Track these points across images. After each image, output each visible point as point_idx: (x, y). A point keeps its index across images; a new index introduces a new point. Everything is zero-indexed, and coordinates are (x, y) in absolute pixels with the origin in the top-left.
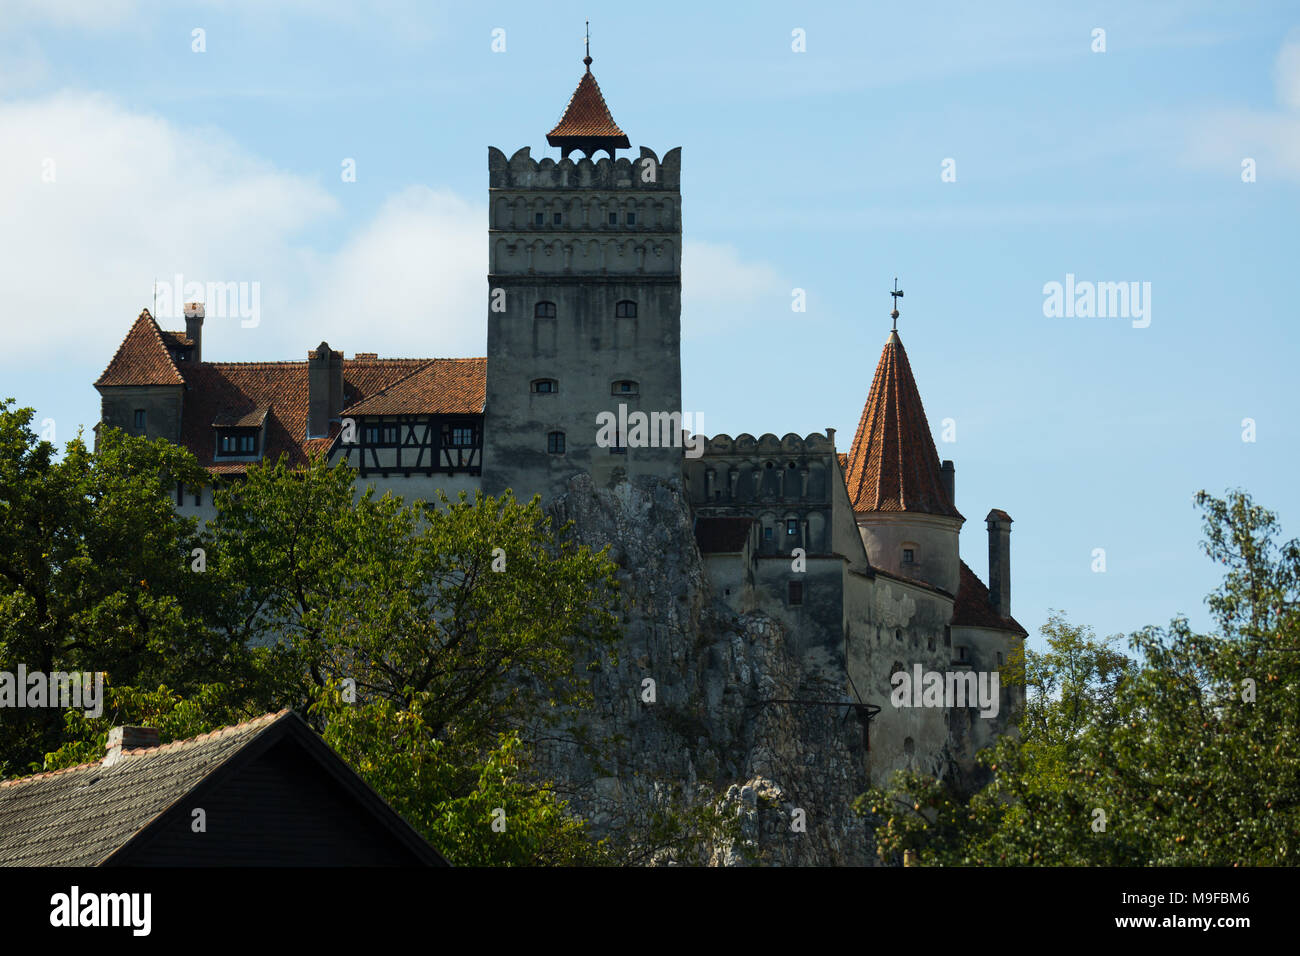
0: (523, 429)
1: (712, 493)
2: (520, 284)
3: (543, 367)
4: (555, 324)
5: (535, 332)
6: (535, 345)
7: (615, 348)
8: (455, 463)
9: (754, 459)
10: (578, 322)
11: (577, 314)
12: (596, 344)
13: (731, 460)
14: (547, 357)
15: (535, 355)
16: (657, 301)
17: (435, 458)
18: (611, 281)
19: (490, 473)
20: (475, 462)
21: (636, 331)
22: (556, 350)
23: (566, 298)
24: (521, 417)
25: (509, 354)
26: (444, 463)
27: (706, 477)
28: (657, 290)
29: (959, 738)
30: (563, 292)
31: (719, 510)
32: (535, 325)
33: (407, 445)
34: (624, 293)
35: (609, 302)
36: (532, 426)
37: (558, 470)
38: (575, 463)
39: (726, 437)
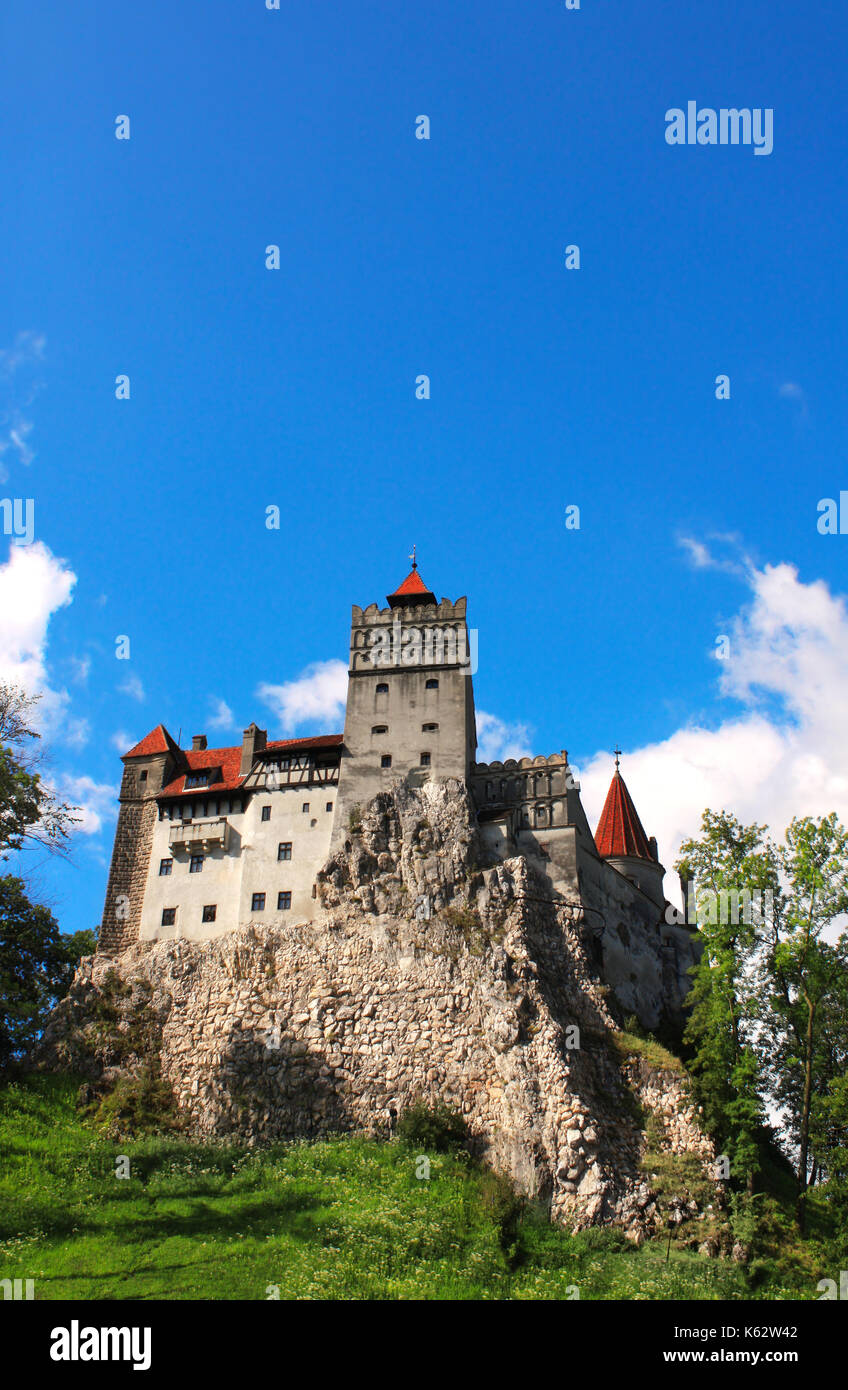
0: (366, 755)
1: (490, 795)
2: (368, 675)
3: (380, 721)
4: (388, 695)
5: (376, 701)
6: (375, 708)
7: (425, 705)
8: (323, 778)
9: (516, 773)
10: (402, 693)
11: (402, 689)
12: (413, 704)
13: (501, 775)
14: (383, 713)
15: (376, 712)
16: (451, 678)
17: (311, 775)
18: (421, 669)
19: (344, 781)
20: (335, 777)
21: (438, 696)
22: (387, 709)
23: (395, 680)
24: (366, 748)
25: (359, 713)
26: (316, 778)
27: (487, 787)
28: (451, 672)
29: (669, 990)
30: (394, 677)
31: (496, 805)
32: (376, 696)
33: (294, 770)
34: (431, 676)
35: (421, 681)
36: (372, 752)
37: (387, 776)
38: (398, 772)
39: (499, 763)
